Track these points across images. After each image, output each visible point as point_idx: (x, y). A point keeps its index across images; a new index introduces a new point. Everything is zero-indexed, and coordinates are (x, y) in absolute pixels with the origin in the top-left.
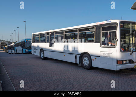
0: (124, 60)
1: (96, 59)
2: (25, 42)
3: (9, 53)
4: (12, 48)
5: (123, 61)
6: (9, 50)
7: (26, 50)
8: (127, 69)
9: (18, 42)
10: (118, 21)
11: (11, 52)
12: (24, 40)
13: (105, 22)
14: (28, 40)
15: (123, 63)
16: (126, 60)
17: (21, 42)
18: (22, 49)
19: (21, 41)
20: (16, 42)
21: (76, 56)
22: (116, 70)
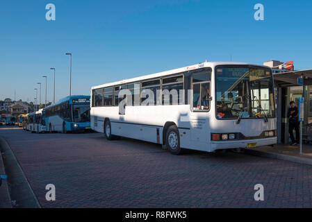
0: (224, 134)
1: (184, 133)
2: (71, 103)
3: (33, 132)
4: (38, 119)
5: (221, 134)
6: (32, 125)
7: (72, 125)
8: (229, 150)
9: (53, 105)
10: (212, 65)
11: (36, 130)
12: (68, 99)
13: (197, 67)
14: (77, 100)
15: (221, 139)
16: (228, 134)
17: (60, 105)
18: (62, 121)
19: (59, 103)
20: (50, 104)
21: (158, 130)
22: (209, 151)
